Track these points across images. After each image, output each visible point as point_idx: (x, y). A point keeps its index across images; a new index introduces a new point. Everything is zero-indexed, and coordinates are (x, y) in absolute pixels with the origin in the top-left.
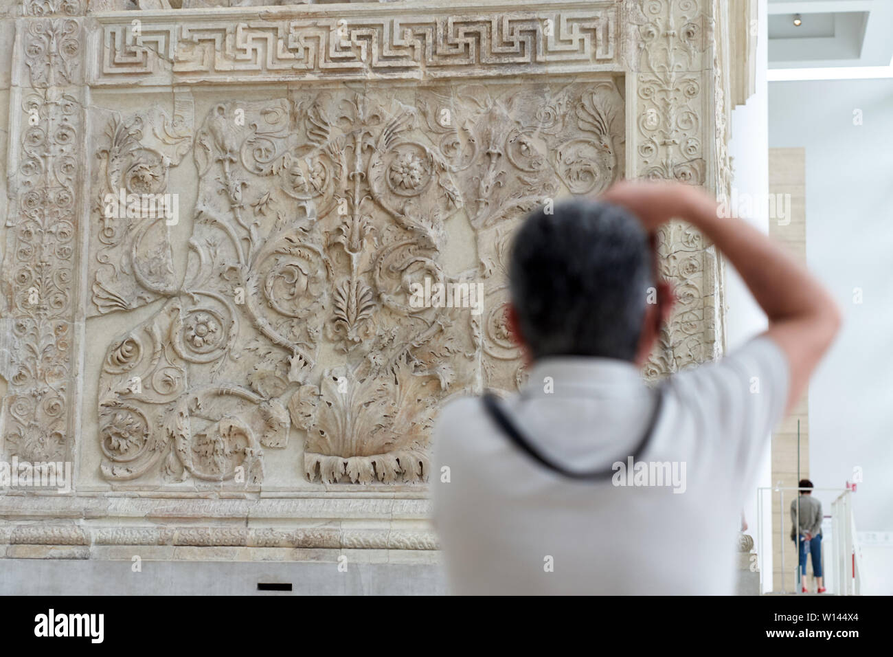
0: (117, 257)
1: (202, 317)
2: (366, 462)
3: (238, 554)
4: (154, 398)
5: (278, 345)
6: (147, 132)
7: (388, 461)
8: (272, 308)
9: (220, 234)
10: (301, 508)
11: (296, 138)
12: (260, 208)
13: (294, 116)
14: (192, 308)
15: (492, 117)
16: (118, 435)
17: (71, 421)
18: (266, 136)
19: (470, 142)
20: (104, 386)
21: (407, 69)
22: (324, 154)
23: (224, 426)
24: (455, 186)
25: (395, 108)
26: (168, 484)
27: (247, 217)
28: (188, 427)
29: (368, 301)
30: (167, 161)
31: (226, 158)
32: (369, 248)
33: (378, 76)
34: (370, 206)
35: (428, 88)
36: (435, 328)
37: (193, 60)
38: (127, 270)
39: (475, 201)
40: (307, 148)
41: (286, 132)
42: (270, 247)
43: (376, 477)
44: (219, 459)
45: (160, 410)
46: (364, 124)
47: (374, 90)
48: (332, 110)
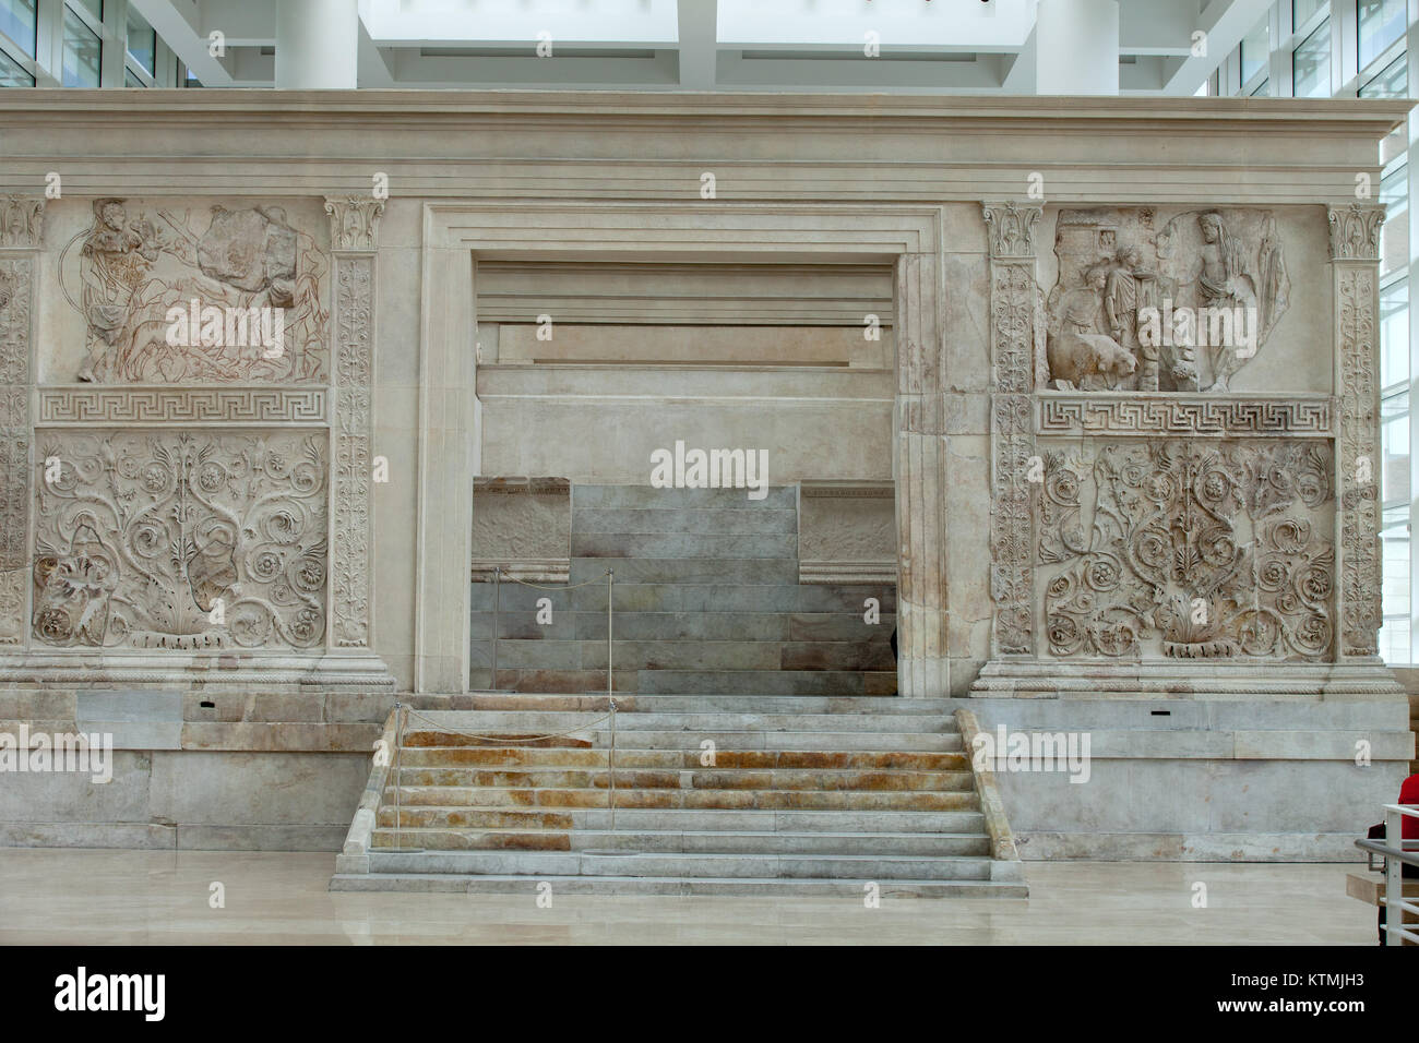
0: (1052, 531)
1: (1104, 566)
2: (1198, 646)
3: (1138, 696)
4: (1077, 610)
5: (1148, 583)
6: (1067, 460)
7: (1210, 645)
8: (1142, 562)
9: (1111, 520)
10: (1166, 671)
11: (1152, 467)
12: (1133, 506)
13: (1151, 454)
14: (1097, 561)
15: (1261, 458)
16: (1060, 631)
17: (1034, 623)
18: (1136, 465)
19: (1250, 472)
20: (1049, 603)
21: (1216, 431)
22: (1168, 476)
23: (1120, 627)
24: (1241, 496)
25: (1208, 452)
26: (1090, 658)
27: (1126, 511)
28: (1098, 627)
29: (1196, 559)
30: (1080, 478)
31: (1113, 477)
32: (1195, 530)
33: (1201, 435)
34: (1195, 506)
35: (1226, 442)
36: (1233, 574)
37: (1094, 422)
38: (1058, 538)
39: (1253, 505)
40: (1159, 473)
41: (1147, 463)
42: (1141, 528)
43: (1204, 655)
44: (1116, 644)
45: (1082, 617)
46: (1191, 460)
47: (1198, 442)
48: (1173, 452)
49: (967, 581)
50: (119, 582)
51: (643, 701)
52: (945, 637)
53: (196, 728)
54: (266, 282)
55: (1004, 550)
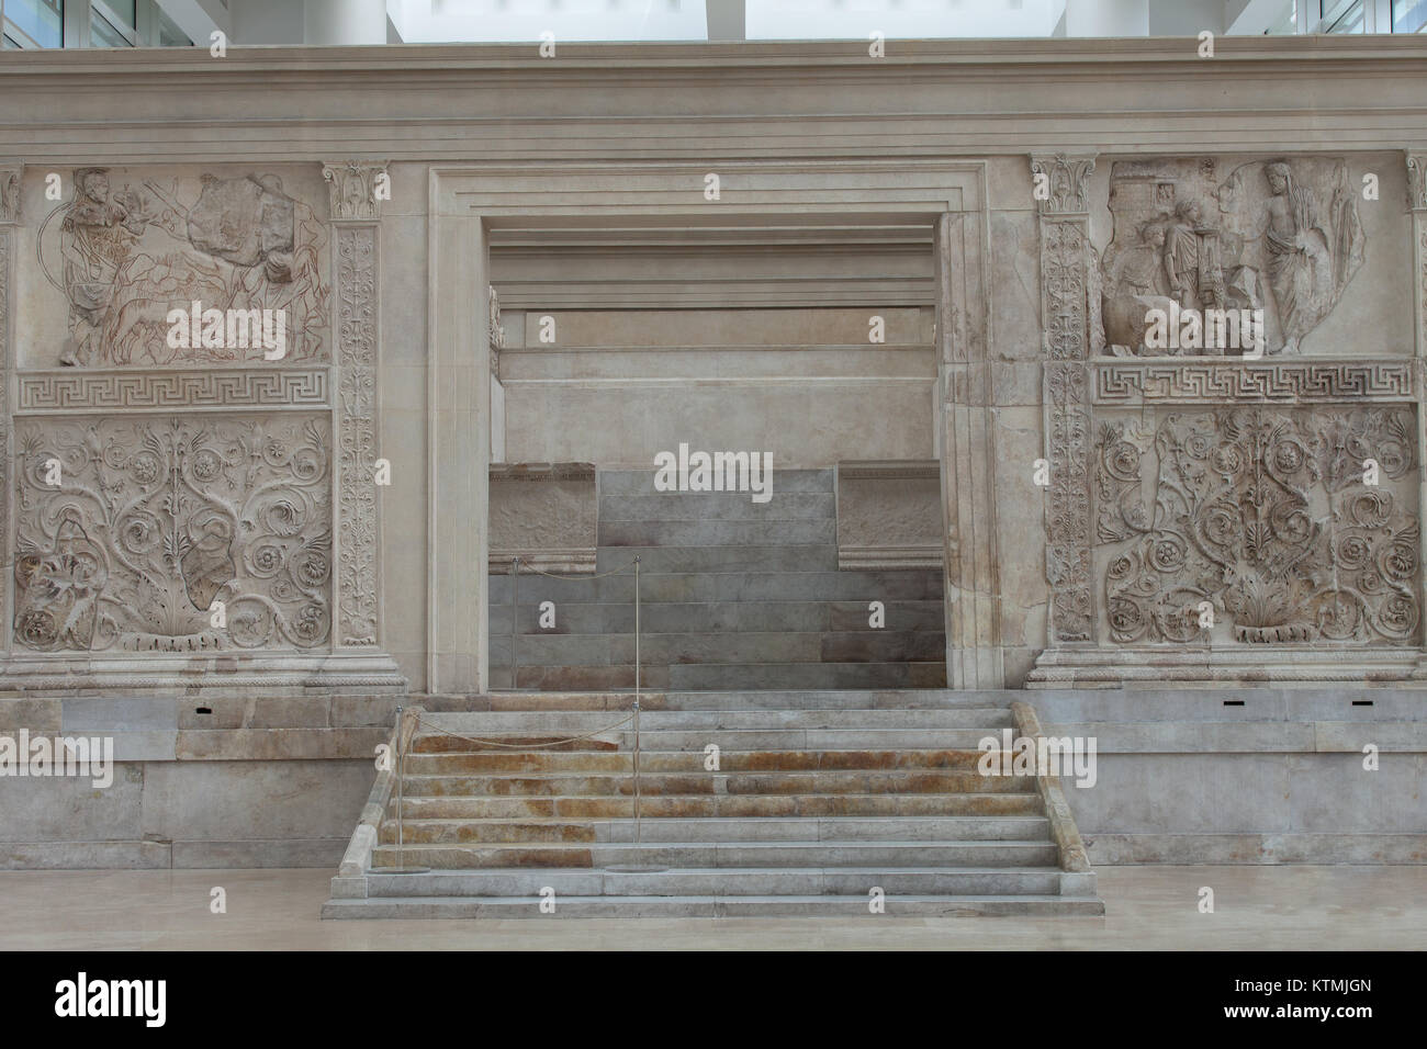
0: (1112, 508)
1: (1167, 545)
2: (1273, 630)
3: (1209, 685)
4: (1141, 593)
5: (1216, 562)
6: (1127, 432)
7: (1286, 628)
8: (1210, 540)
9: (1175, 495)
10: (1239, 657)
11: (1218, 438)
12: (1199, 479)
13: (1217, 422)
14: (1161, 539)
15: (1337, 426)
16: (1122, 616)
17: (1094, 609)
18: (1201, 436)
19: (1325, 441)
20: (1110, 587)
21: (1288, 397)
22: (1237, 447)
23: (1186, 610)
24: (1316, 467)
25: (1280, 420)
26: (1155, 644)
27: (1191, 485)
28: (1163, 610)
29: (1268, 535)
30: (1140, 450)
31: (1177, 449)
32: (1267, 504)
33: (1271, 401)
34: (1266, 479)
35: (1299, 409)
36: (1309, 552)
37: (1155, 390)
38: (1119, 516)
39: (1329, 477)
40: (1226, 443)
41: (1213, 433)
42: (1207, 503)
43: (1279, 639)
44: (1184, 629)
45: (1145, 600)
46: (1260, 428)
47: (1268, 409)
48: (1241, 421)
49: (1019, 565)
50: (107, 580)
51: (673, 697)
52: (998, 626)
53: (191, 735)
54: (262, 256)
55: (1060, 529)
